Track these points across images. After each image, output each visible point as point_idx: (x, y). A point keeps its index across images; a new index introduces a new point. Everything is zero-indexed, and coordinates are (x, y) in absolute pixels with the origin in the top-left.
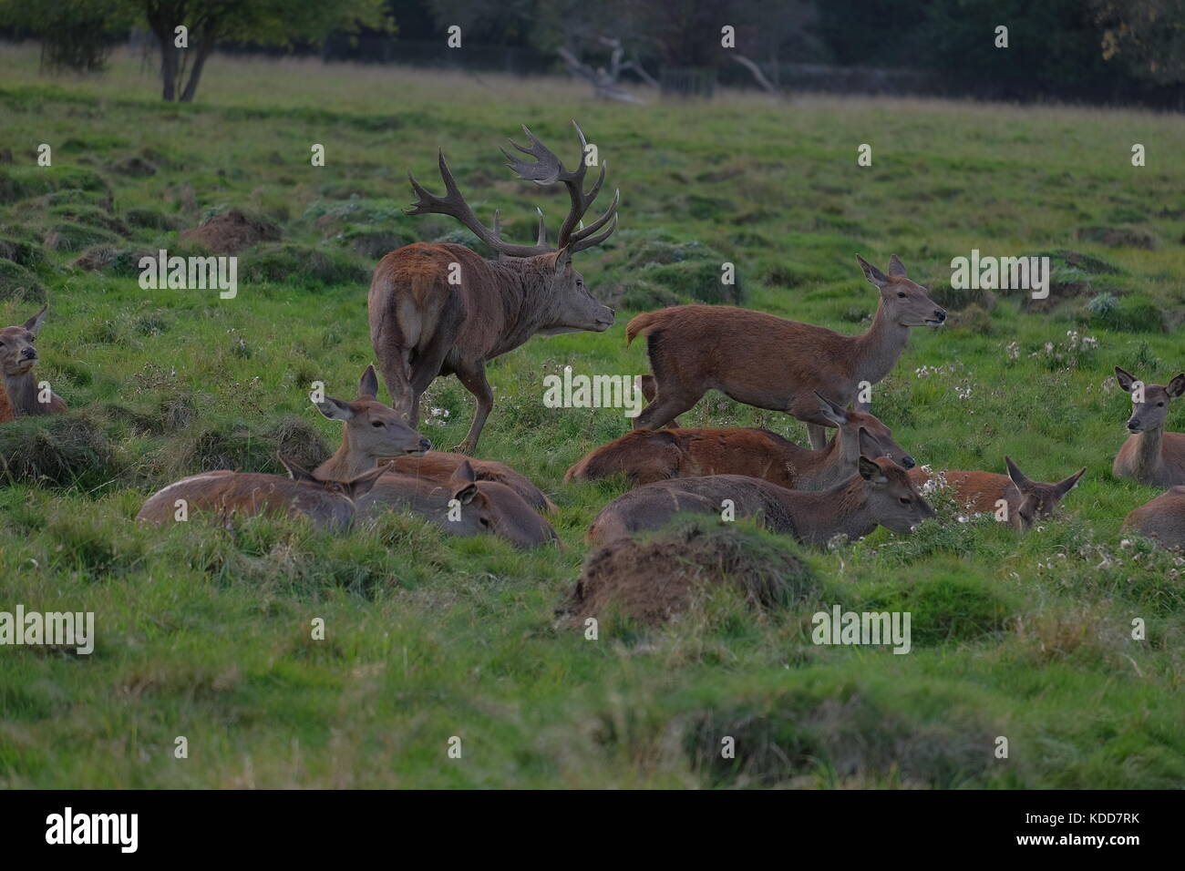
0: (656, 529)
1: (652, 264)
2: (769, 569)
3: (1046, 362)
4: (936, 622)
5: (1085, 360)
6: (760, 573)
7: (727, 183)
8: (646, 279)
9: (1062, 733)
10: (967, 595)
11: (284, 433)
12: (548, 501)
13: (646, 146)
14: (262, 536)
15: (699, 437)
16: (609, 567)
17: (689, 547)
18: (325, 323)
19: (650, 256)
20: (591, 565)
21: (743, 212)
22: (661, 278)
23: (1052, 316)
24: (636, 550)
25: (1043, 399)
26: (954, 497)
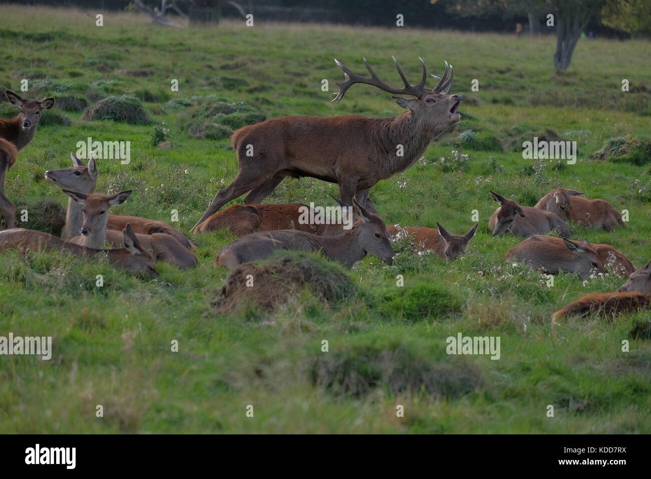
0: (265, 259)
1: (220, 114)
2: (328, 280)
3: (441, 168)
4: (419, 309)
5: (462, 166)
6: (323, 282)
7: (238, 70)
8: (216, 122)
9: (503, 368)
10: (436, 294)
11: (45, 207)
12: (191, 244)
13: (189, 50)
14: (45, 262)
15: (268, 209)
16: (240, 279)
17: (284, 268)
18: (44, 146)
19: (217, 110)
20: (230, 278)
21: (252, 87)
22: (225, 122)
23: (439, 143)
24: (255, 270)
25: (446, 188)
26: (413, 241)
